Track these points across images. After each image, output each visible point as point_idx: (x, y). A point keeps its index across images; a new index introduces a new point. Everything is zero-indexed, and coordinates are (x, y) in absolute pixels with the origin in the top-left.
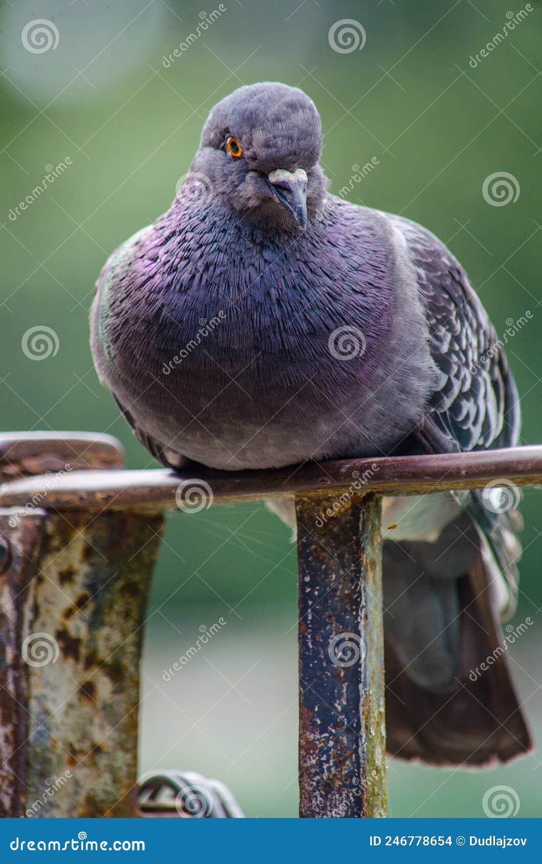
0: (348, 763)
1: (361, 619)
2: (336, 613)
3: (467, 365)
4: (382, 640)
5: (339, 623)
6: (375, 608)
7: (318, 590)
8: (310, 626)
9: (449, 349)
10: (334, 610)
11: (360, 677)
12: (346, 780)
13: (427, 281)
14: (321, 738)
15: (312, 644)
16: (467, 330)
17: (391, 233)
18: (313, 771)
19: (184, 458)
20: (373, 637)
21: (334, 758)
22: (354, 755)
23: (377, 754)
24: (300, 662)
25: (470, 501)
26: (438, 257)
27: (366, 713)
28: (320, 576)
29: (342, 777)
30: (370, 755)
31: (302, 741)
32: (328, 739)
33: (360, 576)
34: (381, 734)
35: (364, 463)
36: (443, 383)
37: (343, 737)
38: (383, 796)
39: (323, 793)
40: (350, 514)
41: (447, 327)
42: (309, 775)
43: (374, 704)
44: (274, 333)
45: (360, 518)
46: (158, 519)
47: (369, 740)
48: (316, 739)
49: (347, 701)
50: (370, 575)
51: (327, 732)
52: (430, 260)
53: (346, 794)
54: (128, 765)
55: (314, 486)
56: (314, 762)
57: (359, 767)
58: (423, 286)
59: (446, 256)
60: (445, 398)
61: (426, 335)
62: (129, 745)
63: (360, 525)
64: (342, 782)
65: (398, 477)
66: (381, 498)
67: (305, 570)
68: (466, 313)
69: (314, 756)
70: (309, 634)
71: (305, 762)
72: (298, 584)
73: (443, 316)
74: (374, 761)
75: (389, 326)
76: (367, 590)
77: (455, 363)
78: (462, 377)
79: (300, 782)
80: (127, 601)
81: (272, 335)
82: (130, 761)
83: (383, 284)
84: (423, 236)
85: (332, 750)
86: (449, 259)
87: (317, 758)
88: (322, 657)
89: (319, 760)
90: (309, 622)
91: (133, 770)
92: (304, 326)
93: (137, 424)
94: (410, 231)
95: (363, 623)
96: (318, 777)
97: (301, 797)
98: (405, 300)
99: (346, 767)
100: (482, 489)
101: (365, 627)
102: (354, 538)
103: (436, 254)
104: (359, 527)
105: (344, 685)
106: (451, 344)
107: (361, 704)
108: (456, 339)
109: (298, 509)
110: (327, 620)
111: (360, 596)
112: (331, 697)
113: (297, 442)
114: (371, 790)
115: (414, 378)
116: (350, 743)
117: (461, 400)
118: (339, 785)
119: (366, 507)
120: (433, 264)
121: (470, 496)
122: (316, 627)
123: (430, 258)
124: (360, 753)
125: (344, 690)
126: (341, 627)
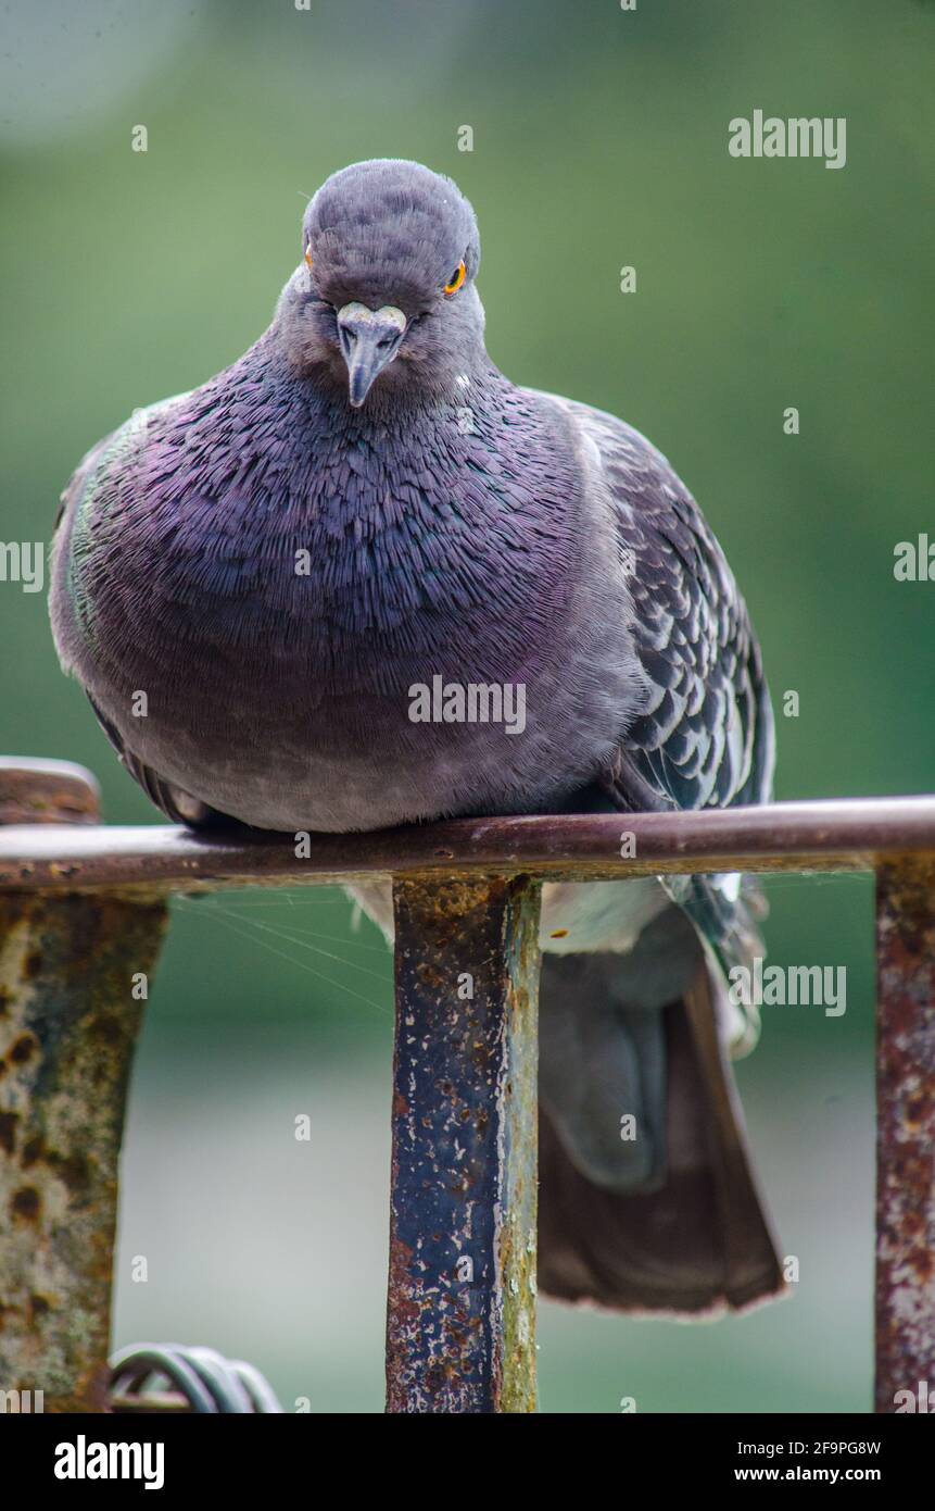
0: (471, 1338)
1: (500, 1091)
2: (458, 1081)
3: (698, 669)
4: (535, 1128)
5: (463, 1098)
6: (526, 1073)
7: (427, 1041)
8: (413, 1102)
9: (669, 644)
10: (454, 1076)
11: (496, 1191)
12: (466, 1369)
13: (637, 524)
14: (427, 1295)
15: (415, 1132)
16: (701, 608)
17: (577, 440)
18: (411, 1351)
19: (205, 807)
20: (520, 1123)
21: (447, 1330)
22: (481, 1327)
23: (521, 1324)
24: (393, 1164)
25: (690, 893)
26: (655, 483)
27: (504, 1253)
28: (432, 1015)
29: (459, 1364)
30: (509, 1327)
31: (393, 1300)
32: (437, 1297)
33: (500, 1018)
34: (530, 1290)
35: (512, 825)
36: (656, 702)
37: (464, 1293)
38: (530, 1398)
39: (427, 1389)
40: (486, 911)
41: (668, 606)
42: (403, 1358)
43: (518, 1239)
44: (361, 599)
45: (503, 919)
46: (159, 910)
47: (509, 1300)
48: (417, 1296)
49: (473, 1232)
50: (518, 1016)
51: (438, 1286)
52: (641, 489)
53: (466, 1392)
54: (93, 1334)
55: (425, 863)
56: (412, 1336)
57: (489, 1347)
58: (626, 534)
59: (669, 483)
60: (659, 727)
61: (630, 617)
62: (95, 1300)
63: (504, 930)
64: (460, 1371)
65: (570, 850)
66: (540, 885)
67: (407, 1006)
68: (701, 579)
69: (414, 1326)
70: (410, 1115)
71: (398, 1335)
72: (394, 1029)
73: (661, 586)
74: (516, 1336)
75: (566, 602)
76: (513, 1041)
77: (679, 667)
78: (689, 689)
79: (388, 1370)
80: (99, 1049)
81: (356, 603)
82: (95, 1327)
83: (560, 531)
84: (630, 447)
85: (445, 1316)
86: (674, 487)
87: (419, 1330)
88: (432, 1155)
89: (422, 1332)
90: (411, 1095)
91: (101, 1342)
92: (414, 594)
93: (127, 745)
94: (608, 437)
95: (503, 1098)
96: (419, 1363)
97: (388, 1397)
98: (597, 559)
99: (466, 1346)
100: (711, 876)
101: (507, 1105)
102: (493, 952)
103: (652, 478)
104: (500, 935)
105: (467, 1205)
106: (673, 634)
107: (496, 1238)
108: (683, 625)
109: (397, 900)
110: (443, 1093)
111: (500, 1053)
112: (446, 1225)
113: (398, 791)
114: (509, 1386)
115: (604, 693)
116: (475, 1305)
117: (686, 731)
118: (455, 1376)
119: (514, 899)
120: (645, 496)
121: (691, 886)
122: (423, 1103)
123: (642, 486)
124: (492, 1322)
125: (469, 1214)
126: (466, 1105)
